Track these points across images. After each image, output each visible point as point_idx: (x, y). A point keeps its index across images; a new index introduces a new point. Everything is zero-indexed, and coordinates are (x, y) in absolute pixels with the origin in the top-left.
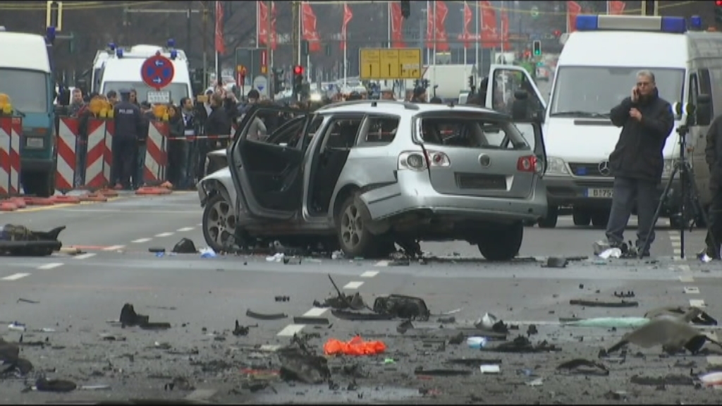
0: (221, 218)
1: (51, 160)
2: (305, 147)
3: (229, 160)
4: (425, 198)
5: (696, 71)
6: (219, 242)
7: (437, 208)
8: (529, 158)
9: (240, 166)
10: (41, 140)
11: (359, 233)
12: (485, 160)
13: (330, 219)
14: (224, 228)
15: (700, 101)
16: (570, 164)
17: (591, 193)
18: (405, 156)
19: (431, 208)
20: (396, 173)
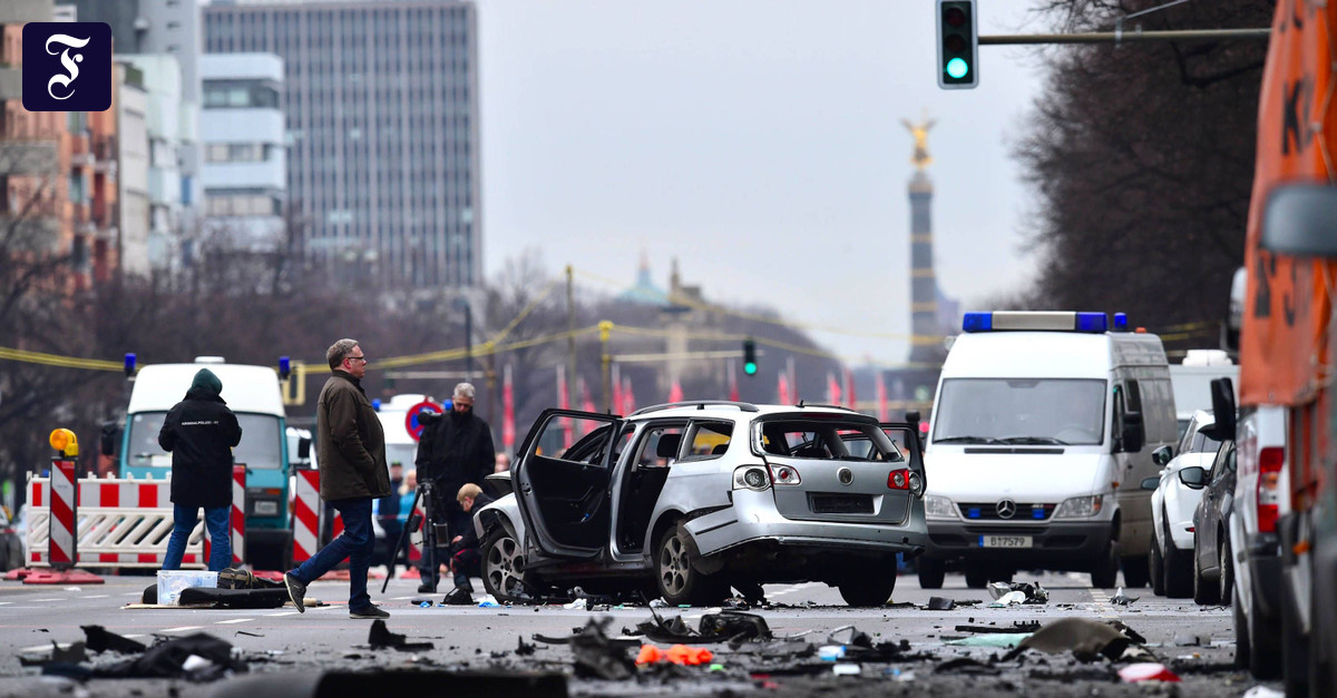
0: (505, 560)
1: (287, 529)
2: (612, 465)
3: (514, 484)
4: (769, 526)
5: (1121, 382)
6: (503, 590)
7: (785, 538)
8: (903, 471)
9: (529, 490)
10: (273, 504)
11: (684, 573)
12: (846, 475)
13: (645, 556)
14: (509, 573)
15: (1128, 420)
16: (960, 504)
17: (987, 542)
18: (743, 472)
19: (777, 538)
20: (730, 493)
